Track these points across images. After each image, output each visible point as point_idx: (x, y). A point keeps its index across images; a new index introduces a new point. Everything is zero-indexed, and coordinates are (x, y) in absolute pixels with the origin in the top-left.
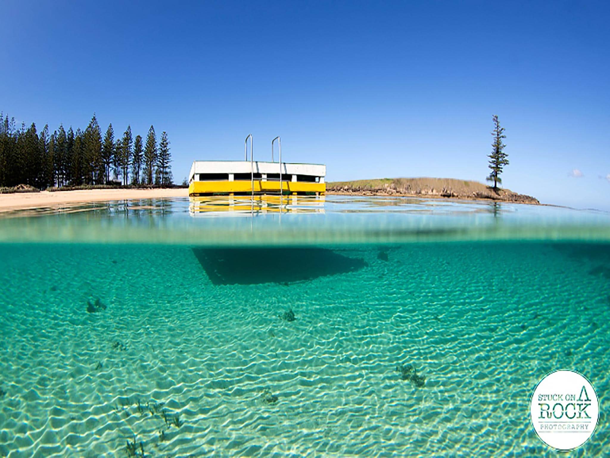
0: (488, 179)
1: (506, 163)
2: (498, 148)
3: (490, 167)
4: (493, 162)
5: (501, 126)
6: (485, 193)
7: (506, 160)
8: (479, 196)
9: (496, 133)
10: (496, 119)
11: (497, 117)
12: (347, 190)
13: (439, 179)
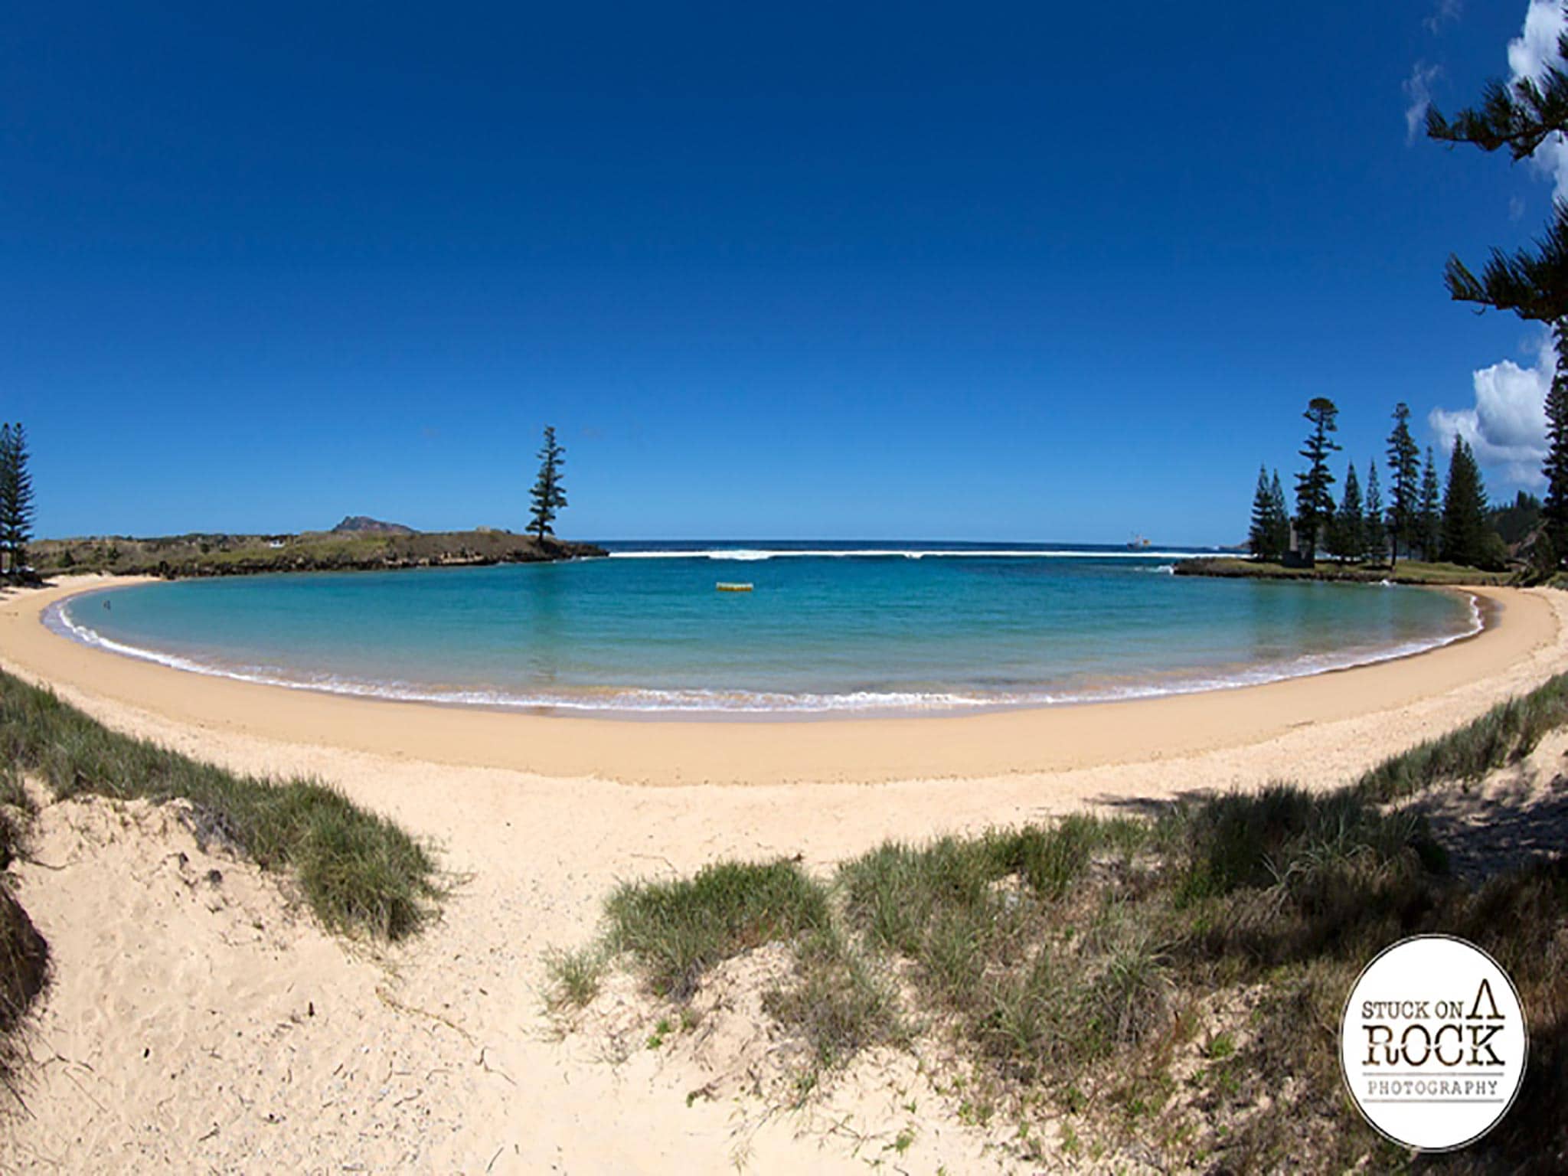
0: (529, 529)
1: (562, 502)
2: (548, 481)
3: (533, 510)
4: (539, 502)
5: (558, 445)
6: (527, 549)
7: (562, 499)
8: (518, 556)
9: (547, 455)
10: (550, 433)
11: (552, 430)
12: (301, 567)
13: (450, 534)
